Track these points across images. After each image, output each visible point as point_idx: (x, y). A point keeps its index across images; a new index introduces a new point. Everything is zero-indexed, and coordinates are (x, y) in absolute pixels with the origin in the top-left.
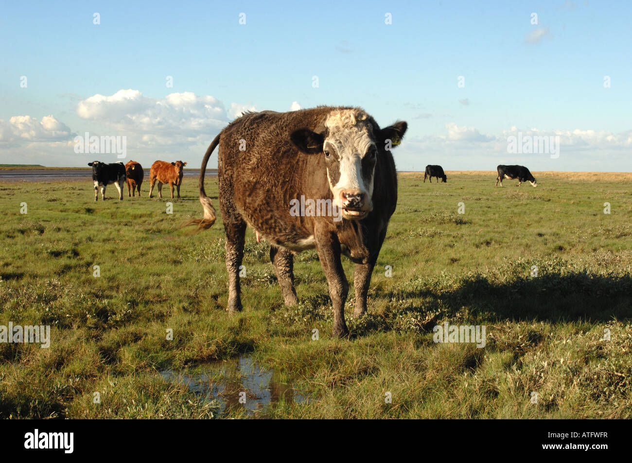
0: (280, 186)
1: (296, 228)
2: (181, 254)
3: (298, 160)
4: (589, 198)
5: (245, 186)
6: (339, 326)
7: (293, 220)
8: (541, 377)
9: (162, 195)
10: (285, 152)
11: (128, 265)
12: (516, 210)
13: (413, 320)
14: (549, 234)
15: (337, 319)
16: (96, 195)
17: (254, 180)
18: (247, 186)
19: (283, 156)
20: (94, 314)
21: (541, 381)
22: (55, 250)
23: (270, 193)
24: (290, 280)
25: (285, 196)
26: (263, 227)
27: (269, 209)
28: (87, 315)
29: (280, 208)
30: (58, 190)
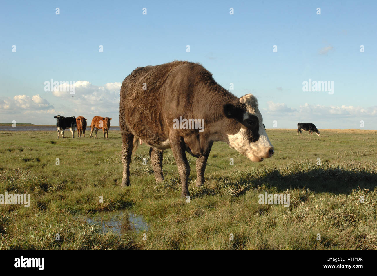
0: (148, 110)
1: (159, 134)
2: (100, 160)
3: (160, 93)
4: (347, 140)
5: (128, 110)
6: (185, 192)
7: (157, 130)
8: (303, 216)
9: (98, 136)
10: (151, 89)
11: (68, 166)
12: (303, 145)
13: (232, 190)
14: (321, 155)
15: (183, 188)
16: (58, 135)
17: (134, 107)
18: (129, 110)
19: (150, 92)
20: (39, 187)
21: (304, 218)
22: (26, 158)
23: (142, 114)
24: (160, 168)
25: (151, 115)
26: (140, 135)
27: (142, 124)
28: (35, 187)
29: (149, 123)
30: (38, 134)
